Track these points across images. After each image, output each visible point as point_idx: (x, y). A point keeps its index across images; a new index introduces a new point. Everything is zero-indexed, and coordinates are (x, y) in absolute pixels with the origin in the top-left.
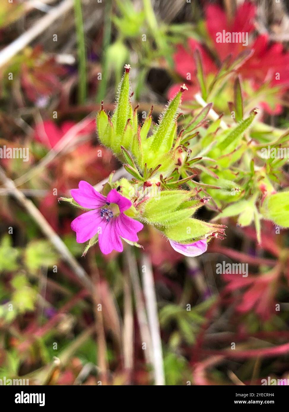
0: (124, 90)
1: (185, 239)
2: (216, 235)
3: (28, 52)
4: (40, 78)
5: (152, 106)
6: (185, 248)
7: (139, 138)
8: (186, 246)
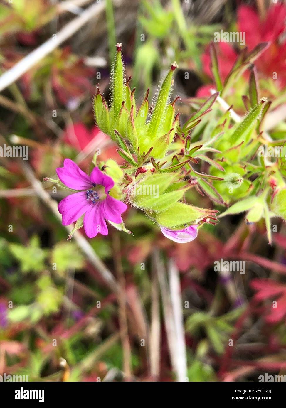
0: (117, 70)
1: (175, 225)
2: (208, 220)
3: (59, 53)
4: (70, 80)
5: (148, 89)
6: (176, 234)
7: (133, 120)
8: (177, 233)
